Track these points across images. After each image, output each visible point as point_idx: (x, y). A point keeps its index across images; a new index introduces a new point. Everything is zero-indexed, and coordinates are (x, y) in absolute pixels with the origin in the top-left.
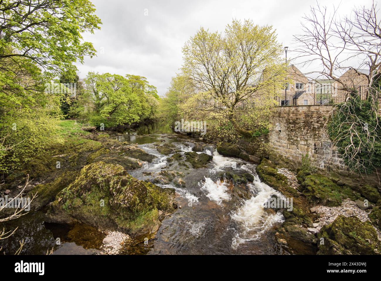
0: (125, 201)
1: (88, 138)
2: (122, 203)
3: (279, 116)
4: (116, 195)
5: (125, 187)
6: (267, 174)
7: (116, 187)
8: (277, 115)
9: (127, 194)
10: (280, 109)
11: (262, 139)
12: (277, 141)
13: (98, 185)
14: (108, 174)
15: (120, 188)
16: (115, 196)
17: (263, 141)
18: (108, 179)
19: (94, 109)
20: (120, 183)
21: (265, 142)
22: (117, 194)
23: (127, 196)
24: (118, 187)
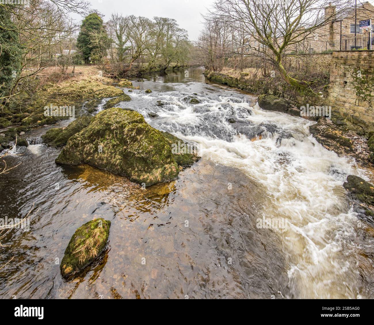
0: (139, 150)
1: (108, 84)
2: (135, 153)
3: (345, 64)
4: (130, 143)
5: (141, 136)
6: (325, 137)
7: (130, 135)
8: (342, 61)
9: (142, 143)
10: (346, 55)
11: (320, 93)
12: (341, 96)
13: (112, 131)
14: (123, 120)
15: (134, 136)
16: (128, 144)
17: (321, 94)
18: (122, 125)
19: (117, 53)
20: (135, 130)
21: (324, 97)
22: (131, 141)
23: (142, 145)
24: (133, 135)
